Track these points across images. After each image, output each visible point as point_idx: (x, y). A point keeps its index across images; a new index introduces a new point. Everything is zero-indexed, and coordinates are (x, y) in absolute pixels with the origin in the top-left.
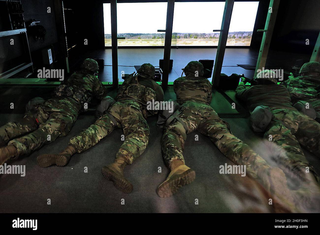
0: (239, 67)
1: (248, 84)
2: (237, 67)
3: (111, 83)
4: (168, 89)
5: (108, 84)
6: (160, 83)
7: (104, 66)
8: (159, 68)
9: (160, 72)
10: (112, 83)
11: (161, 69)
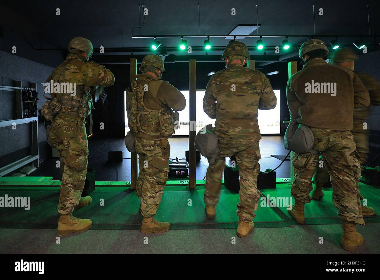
0: (273, 157)
1: (287, 180)
2: (271, 158)
3: (129, 183)
4: (197, 190)
5: (126, 185)
6: (187, 182)
7: (123, 159)
8: (185, 161)
9: (187, 167)
10: (131, 183)
11: (187, 162)
